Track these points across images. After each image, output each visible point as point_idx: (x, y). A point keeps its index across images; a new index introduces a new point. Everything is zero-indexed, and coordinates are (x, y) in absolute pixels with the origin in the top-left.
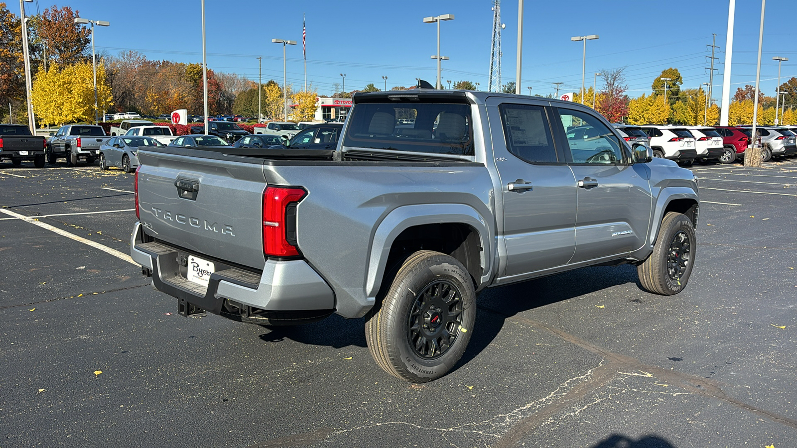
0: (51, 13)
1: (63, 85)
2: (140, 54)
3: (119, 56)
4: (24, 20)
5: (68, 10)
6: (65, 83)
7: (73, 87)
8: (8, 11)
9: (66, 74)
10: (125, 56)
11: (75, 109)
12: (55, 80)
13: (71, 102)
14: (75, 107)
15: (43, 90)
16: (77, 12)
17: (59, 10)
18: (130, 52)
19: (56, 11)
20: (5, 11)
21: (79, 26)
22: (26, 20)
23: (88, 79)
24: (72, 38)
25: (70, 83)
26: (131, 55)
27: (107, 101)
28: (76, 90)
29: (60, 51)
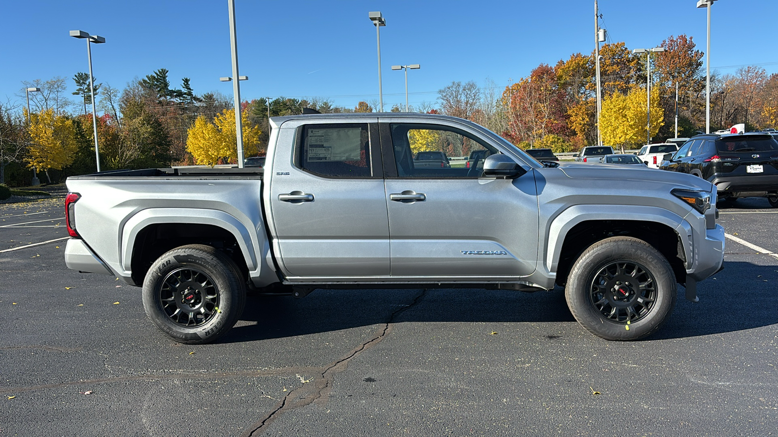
0: (668, 43)
1: (619, 110)
2: (759, 69)
3: (737, 73)
4: (598, 58)
5: (683, 38)
6: (620, 109)
7: (627, 112)
8: (626, 49)
9: (621, 100)
10: (743, 73)
11: (627, 131)
12: (612, 107)
13: (623, 125)
14: (627, 129)
15: (603, 117)
16: (691, 38)
17: (675, 39)
18: (748, 67)
19: (672, 41)
20: (624, 49)
21: (692, 51)
22: (600, 57)
23: (642, 102)
24: (684, 64)
25: (624, 108)
26: (749, 71)
27: (659, 121)
28: (630, 114)
29: (673, 77)
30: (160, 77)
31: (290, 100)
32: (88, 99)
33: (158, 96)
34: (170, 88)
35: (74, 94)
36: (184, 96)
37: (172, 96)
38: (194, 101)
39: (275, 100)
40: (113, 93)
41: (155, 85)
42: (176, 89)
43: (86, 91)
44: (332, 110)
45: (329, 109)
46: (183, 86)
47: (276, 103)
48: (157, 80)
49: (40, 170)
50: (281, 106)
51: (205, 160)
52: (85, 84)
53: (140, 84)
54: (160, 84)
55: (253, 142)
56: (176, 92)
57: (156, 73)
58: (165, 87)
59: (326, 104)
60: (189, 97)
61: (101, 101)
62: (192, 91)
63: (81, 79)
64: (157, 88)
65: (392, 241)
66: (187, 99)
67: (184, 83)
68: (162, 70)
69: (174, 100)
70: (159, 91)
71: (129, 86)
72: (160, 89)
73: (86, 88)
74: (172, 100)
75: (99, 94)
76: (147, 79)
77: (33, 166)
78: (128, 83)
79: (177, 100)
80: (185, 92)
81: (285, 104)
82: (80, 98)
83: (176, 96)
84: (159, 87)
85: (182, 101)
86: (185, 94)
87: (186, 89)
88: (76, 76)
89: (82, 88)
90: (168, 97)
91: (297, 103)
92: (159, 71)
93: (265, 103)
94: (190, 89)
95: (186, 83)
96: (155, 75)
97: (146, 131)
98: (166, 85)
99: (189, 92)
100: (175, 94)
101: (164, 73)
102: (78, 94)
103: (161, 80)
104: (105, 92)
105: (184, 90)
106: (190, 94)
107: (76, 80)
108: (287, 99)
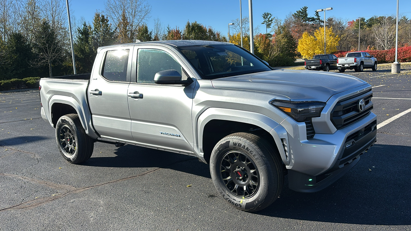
30: (304, 11)
31: (380, 17)
32: (268, 26)
33: (302, 21)
34: (308, 17)
35: (262, 23)
36: (315, 20)
37: (309, 20)
38: (320, 23)
39: (371, 18)
40: (279, 21)
41: (300, 16)
42: (311, 17)
43: (267, 21)
44: (409, 21)
45: (406, 20)
46: (315, 15)
47: (371, 20)
48: (302, 13)
49: (232, 63)
50: (374, 21)
51: (307, 56)
52: (267, 18)
53: (293, 15)
54: (303, 15)
55: (335, 45)
56: (311, 19)
57: (302, 9)
58: (306, 16)
59: (404, 17)
60: (318, 21)
61: (274, 26)
62: (320, 17)
63: (266, 16)
64: (302, 17)
65: (133, 121)
66: (317, 22)
67: (316, 13)
68: (305, 7)
69: (310, 23)
70: (302, 19)
71: (287, 18)
72: (303, 18)
73: (268, 20)
74: (309, 23)
75: (273, 23)
76: (296, 13)
77: (229, 61)
78: (287, 16)
79: (311, 23)
80: (316, 18)
81: (376, 20)
82: (265, 25)
83: (311, 21)
84: (303, 16)
85: (314, 23)
86: (316, 19)
87: (317, 17)
88: (263, 14)
89: (266, 20)
90: (307, 22)
91: (385, 18)
92: (303, 8)
93: (364, 20)
94: (319, 16)
95: (317, 13)
96: (301, 10)
97: (284, 41)
98: (306, 15)
99: (318, 18)
100: (311, 20)
101: (305, 8)
102: (264, 23)
103: (304, 12)
104: (276, 21)
105: (316, 17)
106: (319, 19)
107: (263, 17)
108: (378, 17)
